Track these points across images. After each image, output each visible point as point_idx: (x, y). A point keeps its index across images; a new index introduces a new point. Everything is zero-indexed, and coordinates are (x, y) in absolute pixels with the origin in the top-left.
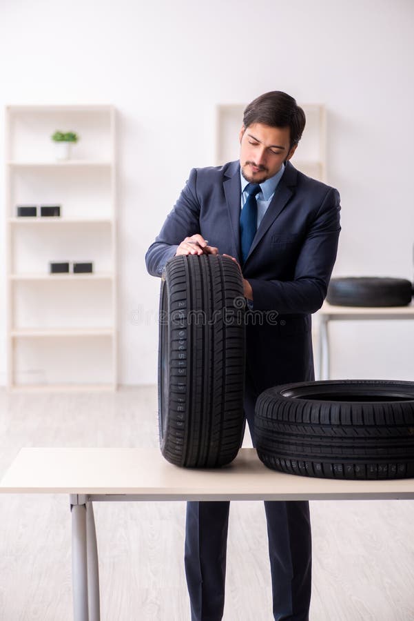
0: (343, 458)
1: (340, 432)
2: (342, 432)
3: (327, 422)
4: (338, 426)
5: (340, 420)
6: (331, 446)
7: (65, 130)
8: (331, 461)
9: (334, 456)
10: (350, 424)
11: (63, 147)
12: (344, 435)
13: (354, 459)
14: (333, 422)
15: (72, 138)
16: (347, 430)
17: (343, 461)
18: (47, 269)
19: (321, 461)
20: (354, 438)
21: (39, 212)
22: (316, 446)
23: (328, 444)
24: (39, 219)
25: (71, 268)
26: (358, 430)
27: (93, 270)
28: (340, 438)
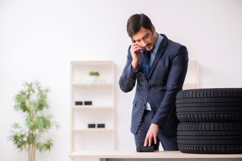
0: (216, 144)
1: (214, 133)
2: (215, 133)
3: (209, 129)
4: (213, 131)
5: (214, 128)
6: (210, 139)
7: (94, 71)
8: (210, 146)
9: (212, 143)
10: (218, 129)
11: (93, 78)
12: (216, 134)
13: (220, 144)
14: (211, 129)
15: (97, 74)
16: (217, 132)
17: (216, 146)
18: (87, 126)
19: (206, 146)
20: (220, 136)
21: (83, 103)
22: (204, 140)
23: (209, 139)
24: (84, 106)
25: (96, 126)
26: (222, 132)
27: (105, 127)
28: (214, 136)
